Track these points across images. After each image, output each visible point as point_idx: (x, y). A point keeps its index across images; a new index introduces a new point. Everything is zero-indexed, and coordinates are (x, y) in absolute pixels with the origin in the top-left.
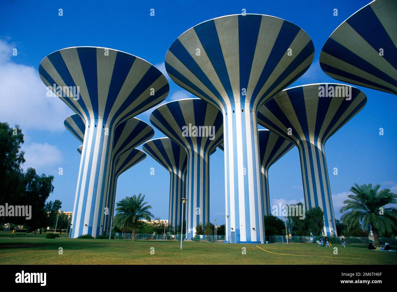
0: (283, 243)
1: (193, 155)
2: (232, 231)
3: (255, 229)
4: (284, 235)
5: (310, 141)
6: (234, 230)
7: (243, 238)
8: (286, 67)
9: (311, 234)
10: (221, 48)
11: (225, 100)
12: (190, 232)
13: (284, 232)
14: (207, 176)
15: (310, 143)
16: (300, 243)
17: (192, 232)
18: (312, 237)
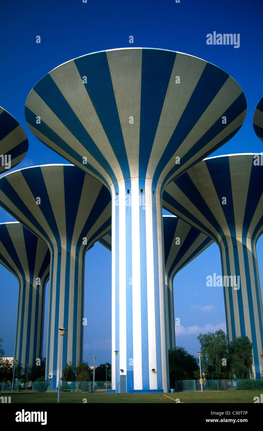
0: (196, 391)
1: (60, 254)
2: (121, 374)
3: (156, 370)
4: (197, 378)
5: (237, 237)
6: (125, 373)
7: (138, 385)
8: (207, 129)
9: (234, 376)
10: (115, 94)
11: (115, 174)
12: (52, 377)
13: (197, 375)
14: (81, 288)
15: (236, 239)
16: (219, 390)
17: (55, 377)
18: (235, 380)
